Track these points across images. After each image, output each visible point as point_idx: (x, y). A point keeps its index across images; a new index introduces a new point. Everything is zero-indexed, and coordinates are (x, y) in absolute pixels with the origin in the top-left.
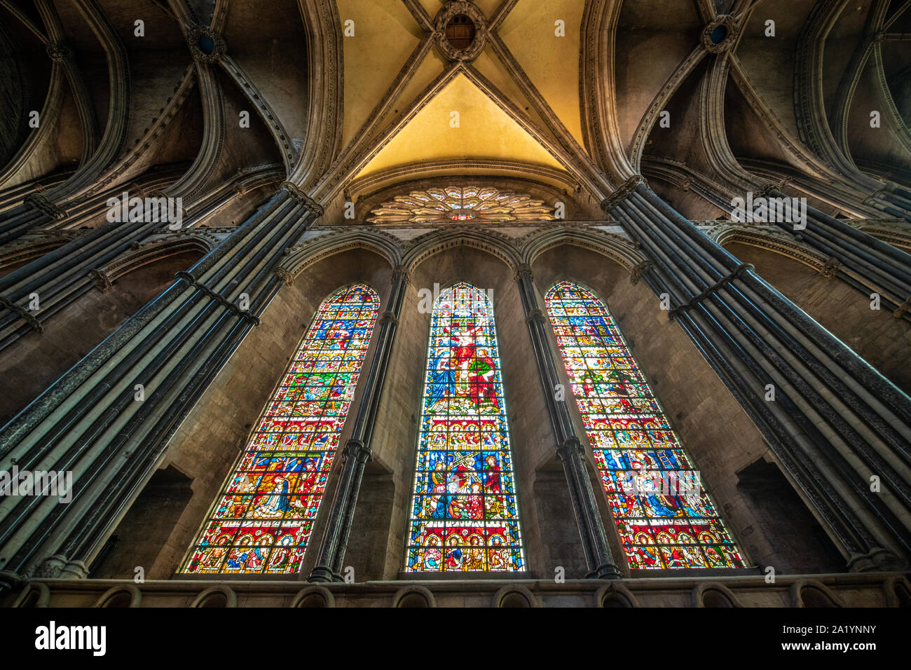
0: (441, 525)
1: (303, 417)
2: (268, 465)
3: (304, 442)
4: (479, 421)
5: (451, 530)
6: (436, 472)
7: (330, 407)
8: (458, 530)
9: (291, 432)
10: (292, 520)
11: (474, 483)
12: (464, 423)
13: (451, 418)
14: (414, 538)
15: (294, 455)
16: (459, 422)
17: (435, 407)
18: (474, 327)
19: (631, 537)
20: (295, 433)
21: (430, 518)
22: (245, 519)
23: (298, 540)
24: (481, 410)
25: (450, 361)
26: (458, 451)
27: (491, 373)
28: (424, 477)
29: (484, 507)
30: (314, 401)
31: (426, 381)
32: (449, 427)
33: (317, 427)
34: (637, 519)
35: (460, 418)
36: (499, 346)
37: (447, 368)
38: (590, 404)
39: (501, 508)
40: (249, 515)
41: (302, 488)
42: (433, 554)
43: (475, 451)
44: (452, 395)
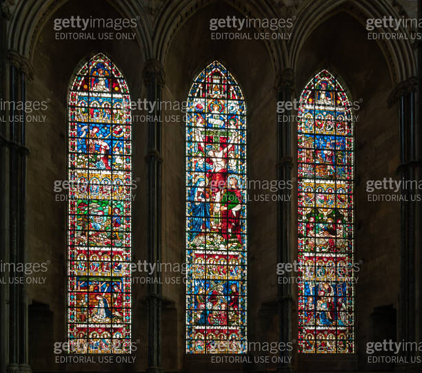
0: (203, 328)
1: (98, 247)
2: (88, 288)
3: (106, 269)
4: (228, 255)
5: (209, 330)
6: (199, 295)
7: (116, 238)
8: (213, 331)
9: (93, 261)
10: (117, 324)
11: (222, 303)
12: (217, 257)
13: (207, 252)
14: (189, 335)
15: (102, 279)
16: (213, 256)
17: (195, 241)
18: (227, 144)
19: (304, 336)
20: (96, 261)
21: (197, 324)
22: (88, 323)
23: (124, 335)
24: (229, 245)
25: (205, 190)
26: (212, 280)
27: (238, 208)
28: (191, 298)
29: (228, 318)
30: (102, 231)
31: (187, 215)
32: (206, 259)
33: (112, 257)
34: (310, 326)
35: (214, 253)
36: (247, 174)
37: (203, 200)
38: (307, 243)
39: (238, 319)
40: (90, 320)
41: (116, 304)
42: (200, 343)
43: (224, 280)
44: (208, 230)
